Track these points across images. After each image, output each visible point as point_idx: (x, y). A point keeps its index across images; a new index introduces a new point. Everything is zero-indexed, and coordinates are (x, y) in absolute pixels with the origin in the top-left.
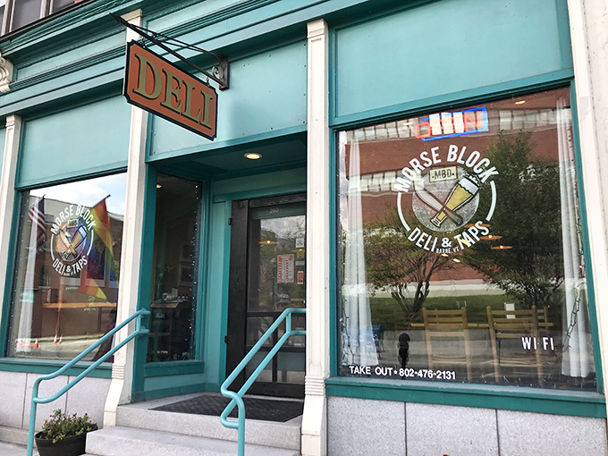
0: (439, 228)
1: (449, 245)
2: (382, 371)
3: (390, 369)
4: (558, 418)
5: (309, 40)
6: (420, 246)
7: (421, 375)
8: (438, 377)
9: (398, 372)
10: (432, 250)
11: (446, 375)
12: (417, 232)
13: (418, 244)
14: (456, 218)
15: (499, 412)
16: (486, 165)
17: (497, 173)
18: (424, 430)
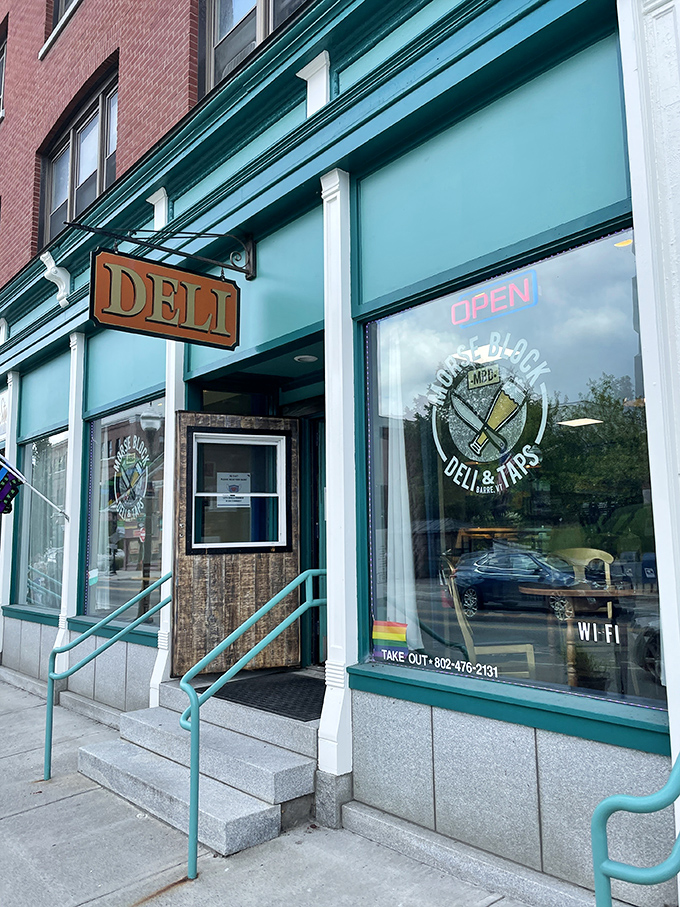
0: (479, 455)
1: (491, 481)
2: (416, 659)
3: (425, 657)
4: (613, 750)
5: (325, 201)
6: (458, 483)
7: (459, 669)
8: (478, 673)
9: (434, 662)
10: (472, 489)
11: (488, 671)
12: (454, 463)
13: (455, 480)
14: (499, 442)
15: (538, 732)
16: (535, 359)
17: (548, 370)
18: (452, 748)
